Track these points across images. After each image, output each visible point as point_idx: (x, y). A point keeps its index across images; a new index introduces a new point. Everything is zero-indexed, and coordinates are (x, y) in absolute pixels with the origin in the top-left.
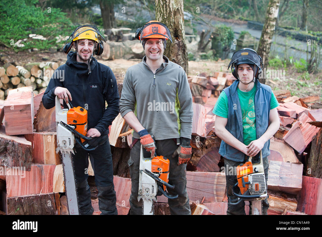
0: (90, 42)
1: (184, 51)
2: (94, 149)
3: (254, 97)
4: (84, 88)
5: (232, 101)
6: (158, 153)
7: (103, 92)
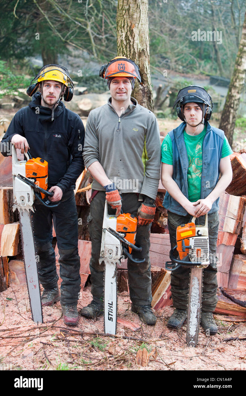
0: (57, 84)
1: (149, 98)
2: (57, 205)
3: (202, 142)
4: (46, 136)
5: (177, 145)
6: (124, 211)
7: (68, 143)
